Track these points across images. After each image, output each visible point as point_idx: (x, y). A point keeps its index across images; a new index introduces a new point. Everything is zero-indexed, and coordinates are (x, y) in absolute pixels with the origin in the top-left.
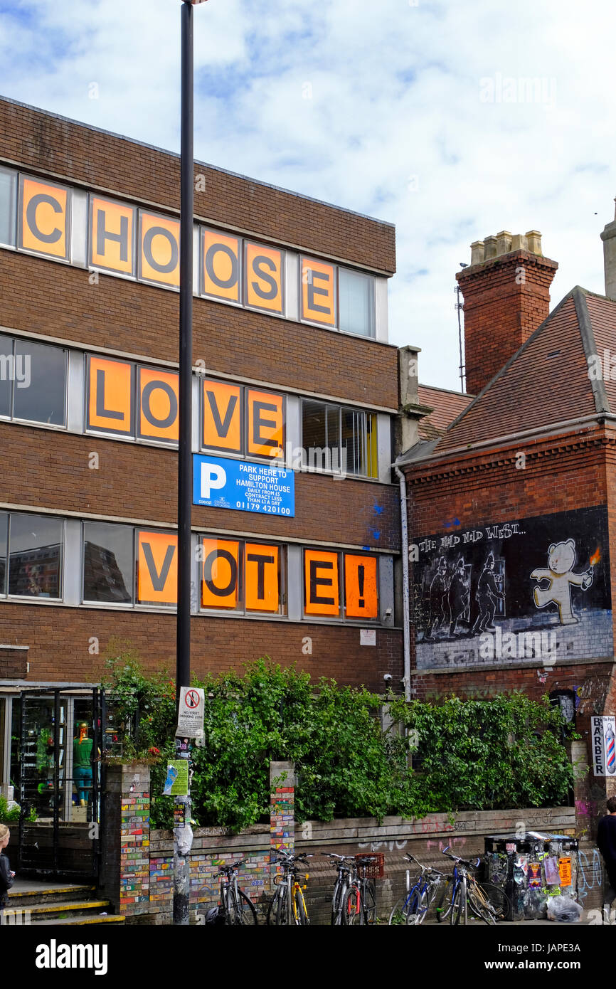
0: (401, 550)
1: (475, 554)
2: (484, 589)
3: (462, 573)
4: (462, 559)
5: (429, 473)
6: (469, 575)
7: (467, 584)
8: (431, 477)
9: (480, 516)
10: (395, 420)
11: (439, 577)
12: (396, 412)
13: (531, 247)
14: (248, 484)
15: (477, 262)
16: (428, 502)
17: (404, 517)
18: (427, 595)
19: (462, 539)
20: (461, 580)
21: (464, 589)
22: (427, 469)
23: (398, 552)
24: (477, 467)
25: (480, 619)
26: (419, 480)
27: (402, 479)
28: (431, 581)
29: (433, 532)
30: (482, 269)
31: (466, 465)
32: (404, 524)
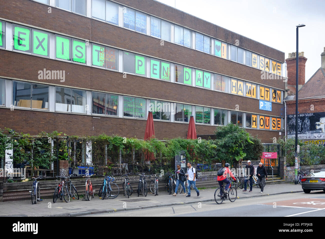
0: (285, 117)
1: (303, 119)
2: (304, 125)
3: (299, 122)
4: (299, 119)
5: (292, 103)
6: (301, 123)
7: (300, 124)
8: (293, 104)
9: (304, 112)
10: (284, 92)
11: (293, 123)
12: (284, 90)
13: (302, 55)
14: (266, 105)
15: (290, 57)
16: (291, 108)
17: (285, 111)
18: (290, 126)
19: (299, 116)
20: (299, 123)
21: (300, 125)
22: (292, 102)
23: (284, 117)
24: (304, 102)
25: (303, 131)
26: (290, 104)
27: (285, 104)
28: (291, 123)
29: (292, 114)
30: (292, 59)
31: (301, 102)
32: (285, 112)
